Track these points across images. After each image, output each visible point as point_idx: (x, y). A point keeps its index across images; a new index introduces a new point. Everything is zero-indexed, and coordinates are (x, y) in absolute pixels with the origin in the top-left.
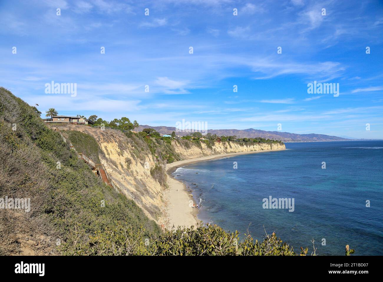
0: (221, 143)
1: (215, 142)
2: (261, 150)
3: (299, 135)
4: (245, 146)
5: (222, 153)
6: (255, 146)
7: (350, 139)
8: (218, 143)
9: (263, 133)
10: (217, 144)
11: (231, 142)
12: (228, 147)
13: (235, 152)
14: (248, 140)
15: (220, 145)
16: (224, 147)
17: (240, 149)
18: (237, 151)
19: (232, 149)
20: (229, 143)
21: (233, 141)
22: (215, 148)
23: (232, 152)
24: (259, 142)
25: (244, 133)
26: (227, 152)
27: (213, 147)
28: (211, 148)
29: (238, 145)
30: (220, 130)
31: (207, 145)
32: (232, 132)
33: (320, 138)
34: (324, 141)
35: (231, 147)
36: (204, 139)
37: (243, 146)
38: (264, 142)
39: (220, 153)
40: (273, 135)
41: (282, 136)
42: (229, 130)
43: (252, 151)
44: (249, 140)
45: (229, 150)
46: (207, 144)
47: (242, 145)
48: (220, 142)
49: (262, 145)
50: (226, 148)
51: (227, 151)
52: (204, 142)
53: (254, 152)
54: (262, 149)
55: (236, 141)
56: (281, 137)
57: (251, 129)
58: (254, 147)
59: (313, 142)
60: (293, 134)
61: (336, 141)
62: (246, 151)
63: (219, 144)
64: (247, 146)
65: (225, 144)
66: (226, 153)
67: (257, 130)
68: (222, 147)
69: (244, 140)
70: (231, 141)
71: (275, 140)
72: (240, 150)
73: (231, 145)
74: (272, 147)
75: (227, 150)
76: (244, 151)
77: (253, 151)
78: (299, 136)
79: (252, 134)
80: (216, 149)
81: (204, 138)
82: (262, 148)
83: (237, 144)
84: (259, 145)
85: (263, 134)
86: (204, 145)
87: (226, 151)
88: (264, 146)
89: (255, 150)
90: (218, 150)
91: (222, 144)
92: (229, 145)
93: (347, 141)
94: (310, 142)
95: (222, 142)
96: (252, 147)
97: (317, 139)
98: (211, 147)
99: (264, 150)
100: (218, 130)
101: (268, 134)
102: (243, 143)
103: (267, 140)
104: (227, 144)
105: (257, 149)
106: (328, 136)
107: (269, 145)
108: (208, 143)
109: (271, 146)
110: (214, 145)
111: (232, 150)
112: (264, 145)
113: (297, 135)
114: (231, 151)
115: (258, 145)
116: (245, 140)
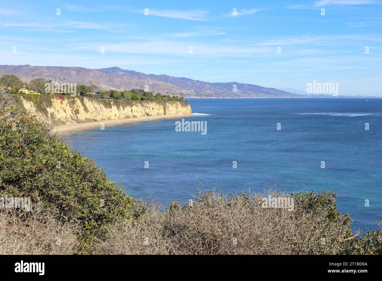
0: (66, 101)
1: (53, 98)
2: (146, 115)
3: (210, 84)
4: (114, 108)
5: (69, 123)
6: (134, 108)
7: (300, 95)
8: (59, 101)
9: (140, 78)
10: (56, 102)
11: (86, 100)
12: (81, 109)
13: (95, 120)
14: (120, 94)
15: (64, 106)
16: (72, 111)
17: (105, 113)
18: (99, 118)
19: (88, 113)
20: (82, 101)
21: (91, 96)
22: (53, 113)
23: (88, 120)
24: (142, 99)
25: (101, 77)
26: (78, 121)
27: (48, 109)
28: (46, 113)
29: (102, 106)
30: (48, 68)
31: (36, 105)
32: (74, 72)
33: (247, 92)
34: (255, 96)
35: (86, 109)
36: (27, 90)
37: (111, 107)
38: (151, 100)
39: (64, 123)
40: (157, 82)
41: (177, 86)
42: (69, 68)
43: (127, 117)
44: (122, 94)
45: (82, 115)
46: (36, 103)
47: (108, 105)
48: (63, 100)
49: (147, 105)
50: (77, 112)
51: (79, 117)
52: (29, 98)
53: (132, 120)
54: (148, 114)
55: (96, 97)
56: (175, 86)
57: (115, 69)
58: (132, 111)
59: (235, 98)
60: (198, 81)
61: (275, 97)
62: (117, 118)
63: (62, 103)
64: (118, 108)
65: (73, 102)
66: (75, 123)
67: (127, 71)
68: (69, 109)
69: (112, 95)
70: (86, 96)
71: (171, 96)
72: (104, 116)
73: (87, 105)
74: (167, 111)
75: (78, 115)
76: (113, 117)
77: (130, 118)
78: (208, 86)
79: (117, 80)
80: (56, 113)
81: (27, 88)
82: (147, 112)
83: (99, 102)
84: (143, 106)
85: (140, 80)
86: (29, 105)
87: (77, 117)
88: (151, 108)
89: (134, 117)
90: (60, 115)
91: (68, 103)
92: (84, 105)
93: (295, 97)
94: (228, 98)
95: (68, 98)
96: (128, 109)
97: (243, 93)
98: (46, 109)
99: (151, 115)
100: (42, 67)
101: (150, 80)
102: (111, 101)
103: (156, 96)
104: (78, 102)
105: (139, 115)
106: (263, 88)
107: (161, 106)
108: (39, 100)
109: (164, 108)
110: (50, 104)
111: (89, 116)
112: (152, 105)
113: (205, 83)
114: (87, 117)
115: (140, 105)
116: (115, 94)
